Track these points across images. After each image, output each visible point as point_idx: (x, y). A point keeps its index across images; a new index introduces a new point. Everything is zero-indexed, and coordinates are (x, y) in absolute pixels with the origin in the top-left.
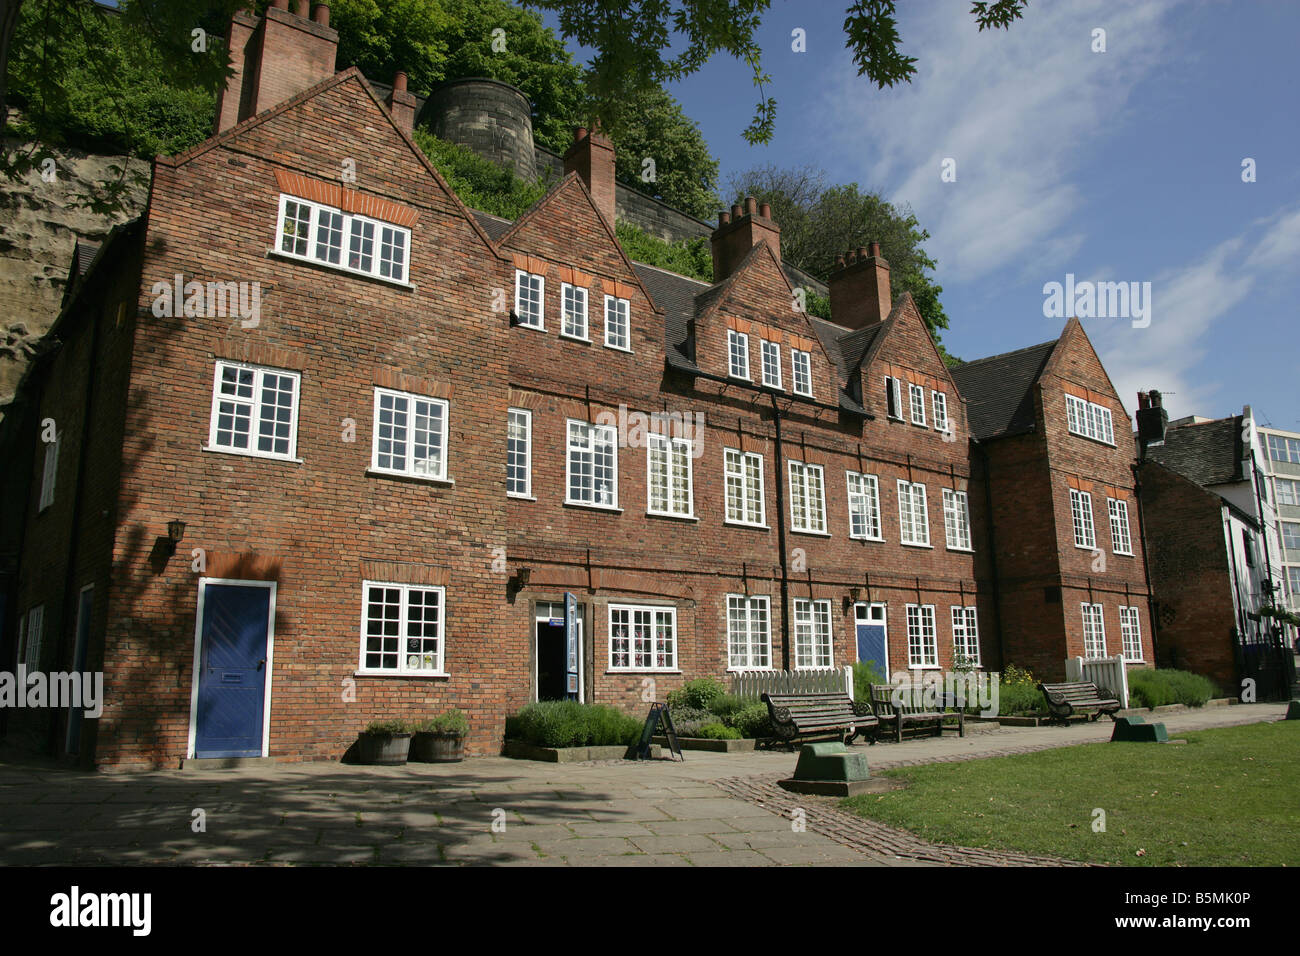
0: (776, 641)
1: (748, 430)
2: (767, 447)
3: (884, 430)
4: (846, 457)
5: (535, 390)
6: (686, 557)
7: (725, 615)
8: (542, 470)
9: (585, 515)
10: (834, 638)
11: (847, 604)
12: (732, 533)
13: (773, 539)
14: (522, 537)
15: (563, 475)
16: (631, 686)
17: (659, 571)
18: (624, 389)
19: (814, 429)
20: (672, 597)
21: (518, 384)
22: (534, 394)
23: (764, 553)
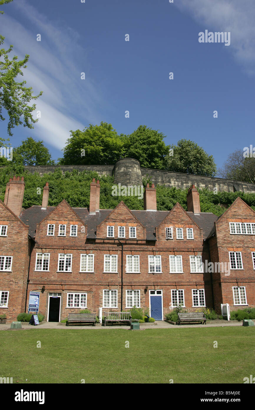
0: (119, 300)
1: (111, 249)
2: (119, 253)
3: (164, 242)
4: (148, 252)
5: (51, 249)
6: (90, 281)
7: (102, 294)
8: (52, 265)
9: (62, 274)
10: (141, 300)
11: (146, 291)
12: (105, 275)
13: (119, 275)
14: (46, 279)
15: (57, 266)
16: (72, 311)
17: (82, 285)
18: (74, 245)
19: (136, 246)
20: (86, 291)
21: (46, 248)
22: (50, 249)
23: (116, 279)
